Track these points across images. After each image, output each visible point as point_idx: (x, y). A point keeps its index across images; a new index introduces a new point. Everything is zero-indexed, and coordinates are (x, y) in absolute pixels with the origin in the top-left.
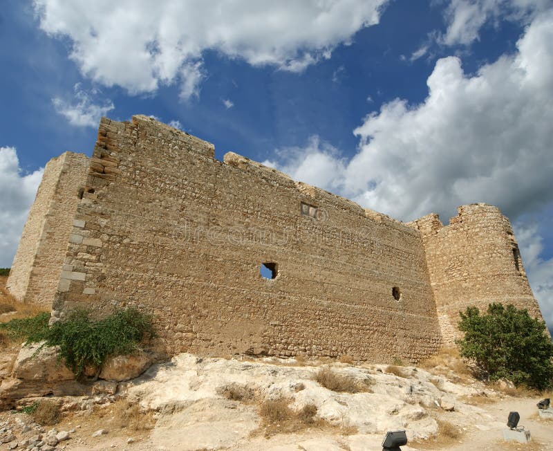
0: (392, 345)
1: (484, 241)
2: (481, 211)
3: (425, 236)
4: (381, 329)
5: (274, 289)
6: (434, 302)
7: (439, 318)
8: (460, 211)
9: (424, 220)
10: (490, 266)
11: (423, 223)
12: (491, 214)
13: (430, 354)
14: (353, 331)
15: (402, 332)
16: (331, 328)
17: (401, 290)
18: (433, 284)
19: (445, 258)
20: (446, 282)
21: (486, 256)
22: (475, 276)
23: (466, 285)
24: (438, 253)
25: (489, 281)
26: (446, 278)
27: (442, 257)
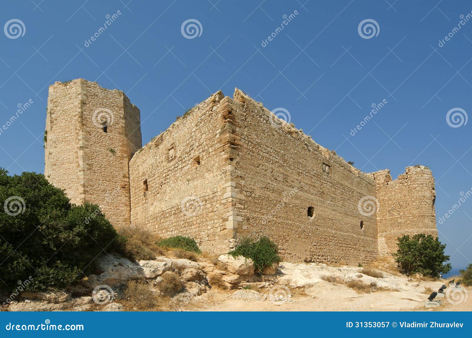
0: (358, 255)
1: (419, 194)
2: (421, 173)
3: (378, 186)
4: (354, 247)
5: (313, 224)
6: (377, 230)
7: (379, 240)
8: (407, 171)
9: (380, 174)
10: (418, 210)
11: (378, 176)
12: (427, 175)
13: (373, 261)
14: (344, 248)
15: (363, 249)
16: (336, 247)
17: (364, 223)
18: (378, 219)
19: (390, 202)
20: (388, 218)
21: (417, 203)
22: (408, 215)
23: (401, 220)
24: (386, 198)
25: (415, 219)
26: (388, 216)
27: (388, 201)
